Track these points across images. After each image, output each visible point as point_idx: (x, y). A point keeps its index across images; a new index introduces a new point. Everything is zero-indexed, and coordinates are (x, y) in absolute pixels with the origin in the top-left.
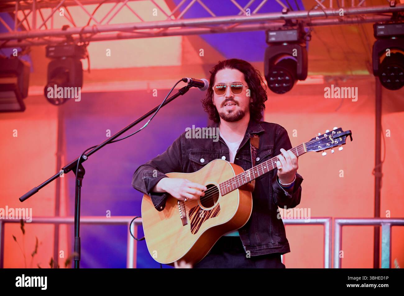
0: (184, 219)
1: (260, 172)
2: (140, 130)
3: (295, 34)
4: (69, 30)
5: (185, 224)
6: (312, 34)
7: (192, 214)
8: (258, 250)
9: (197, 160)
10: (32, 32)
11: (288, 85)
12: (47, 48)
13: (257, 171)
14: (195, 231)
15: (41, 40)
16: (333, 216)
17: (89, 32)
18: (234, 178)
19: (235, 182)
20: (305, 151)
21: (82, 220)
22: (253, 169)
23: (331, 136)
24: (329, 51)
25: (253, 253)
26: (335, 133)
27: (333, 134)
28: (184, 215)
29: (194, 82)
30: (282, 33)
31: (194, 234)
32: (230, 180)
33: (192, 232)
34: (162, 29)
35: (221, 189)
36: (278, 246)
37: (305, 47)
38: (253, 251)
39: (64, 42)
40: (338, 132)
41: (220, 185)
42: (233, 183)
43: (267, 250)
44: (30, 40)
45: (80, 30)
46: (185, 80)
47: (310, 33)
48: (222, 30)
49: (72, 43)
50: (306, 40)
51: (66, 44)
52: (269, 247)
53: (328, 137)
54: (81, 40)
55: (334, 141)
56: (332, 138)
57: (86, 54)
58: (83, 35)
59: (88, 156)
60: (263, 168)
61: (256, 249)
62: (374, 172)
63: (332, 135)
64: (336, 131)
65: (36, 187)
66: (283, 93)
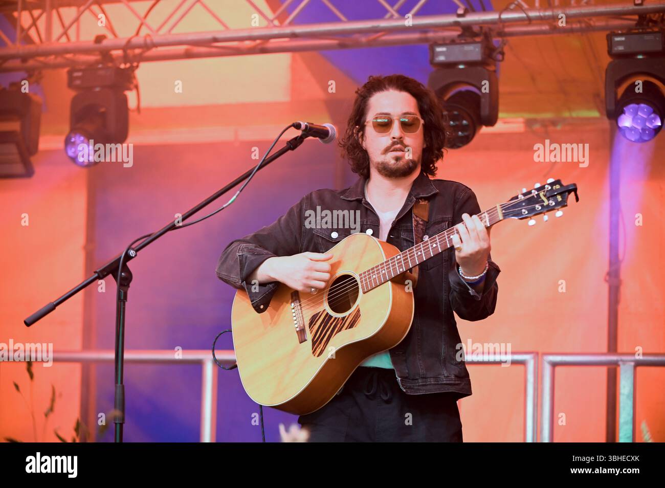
0: (302, 332)
1: (427, 253)
2: (223, 208)
3: (477, 50)
4: (105, 43)
5: (303, 340)
6: (506, 49)
7: (315, 324)
8: (421, 385)
9: (326, 234)
10: (46, 47)
11: (466, 134)
12: (70, 73)
13: (421, 252)
14: (318, 351)
15: (60, 60)
16: (540, 350)
17: (139, 47)
18: (383, 264)
19: (384, 270)
20: (501, 217)
21: (127, 356)
22: (416, 247)
23: (543, 193)
24: (533, 79)
25: (413, 390)
26: (550, 188)
27: (546, 189)
28: (301, 326)
29: (311, 129)
30: (456, 48)
31: (318, 356)
32: (377, 267)
33: (313, 353)
34: (258, 42)
35: (362, 282)
36: (455, 381)
37: (495, 71)
38: (412, 387)
39: (97, 62)
40: (554, 187)
41: (360, 275)
42: (382, 271)
43: (436, 387)
44: (42, 59)
45: (123, 42)
46: (297, 126)
47: (502, 48)
48: (358, 44)
49: (110, 65)
50: (495, 60)
51: (100, 66)
52: (440, 382)
53: (538, 195)
54: (126, 59)
55: (548, 201)
56: (545, 196)
57: (134, 82)
58: (130, 52)
59: (137, 251)
60: (432, 246)
61: (417, 384)
62: (607, 278)
63: (544, 191)
64: (552, 184)
65: (52, 301)
66: (459, 147)
